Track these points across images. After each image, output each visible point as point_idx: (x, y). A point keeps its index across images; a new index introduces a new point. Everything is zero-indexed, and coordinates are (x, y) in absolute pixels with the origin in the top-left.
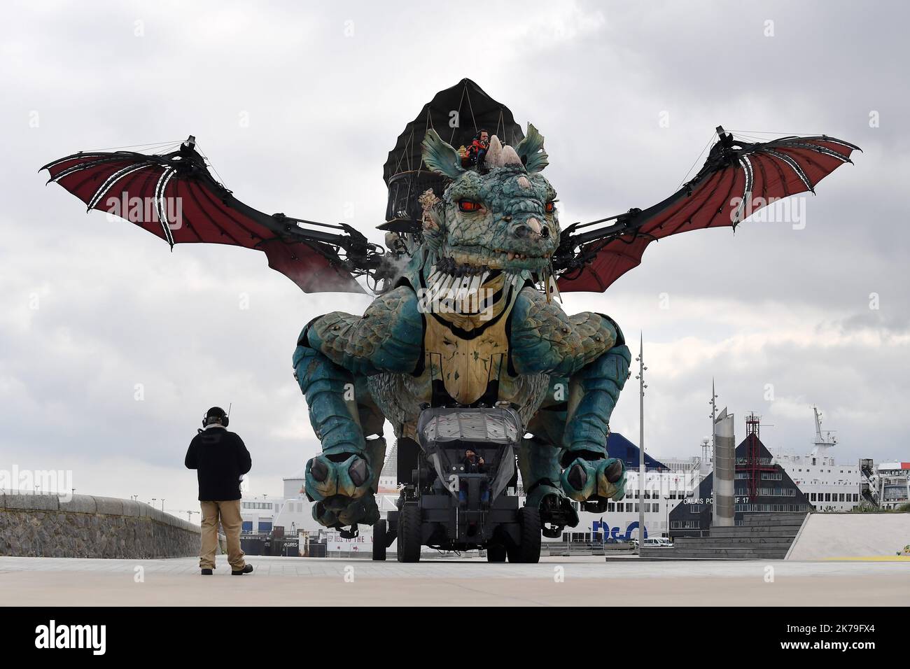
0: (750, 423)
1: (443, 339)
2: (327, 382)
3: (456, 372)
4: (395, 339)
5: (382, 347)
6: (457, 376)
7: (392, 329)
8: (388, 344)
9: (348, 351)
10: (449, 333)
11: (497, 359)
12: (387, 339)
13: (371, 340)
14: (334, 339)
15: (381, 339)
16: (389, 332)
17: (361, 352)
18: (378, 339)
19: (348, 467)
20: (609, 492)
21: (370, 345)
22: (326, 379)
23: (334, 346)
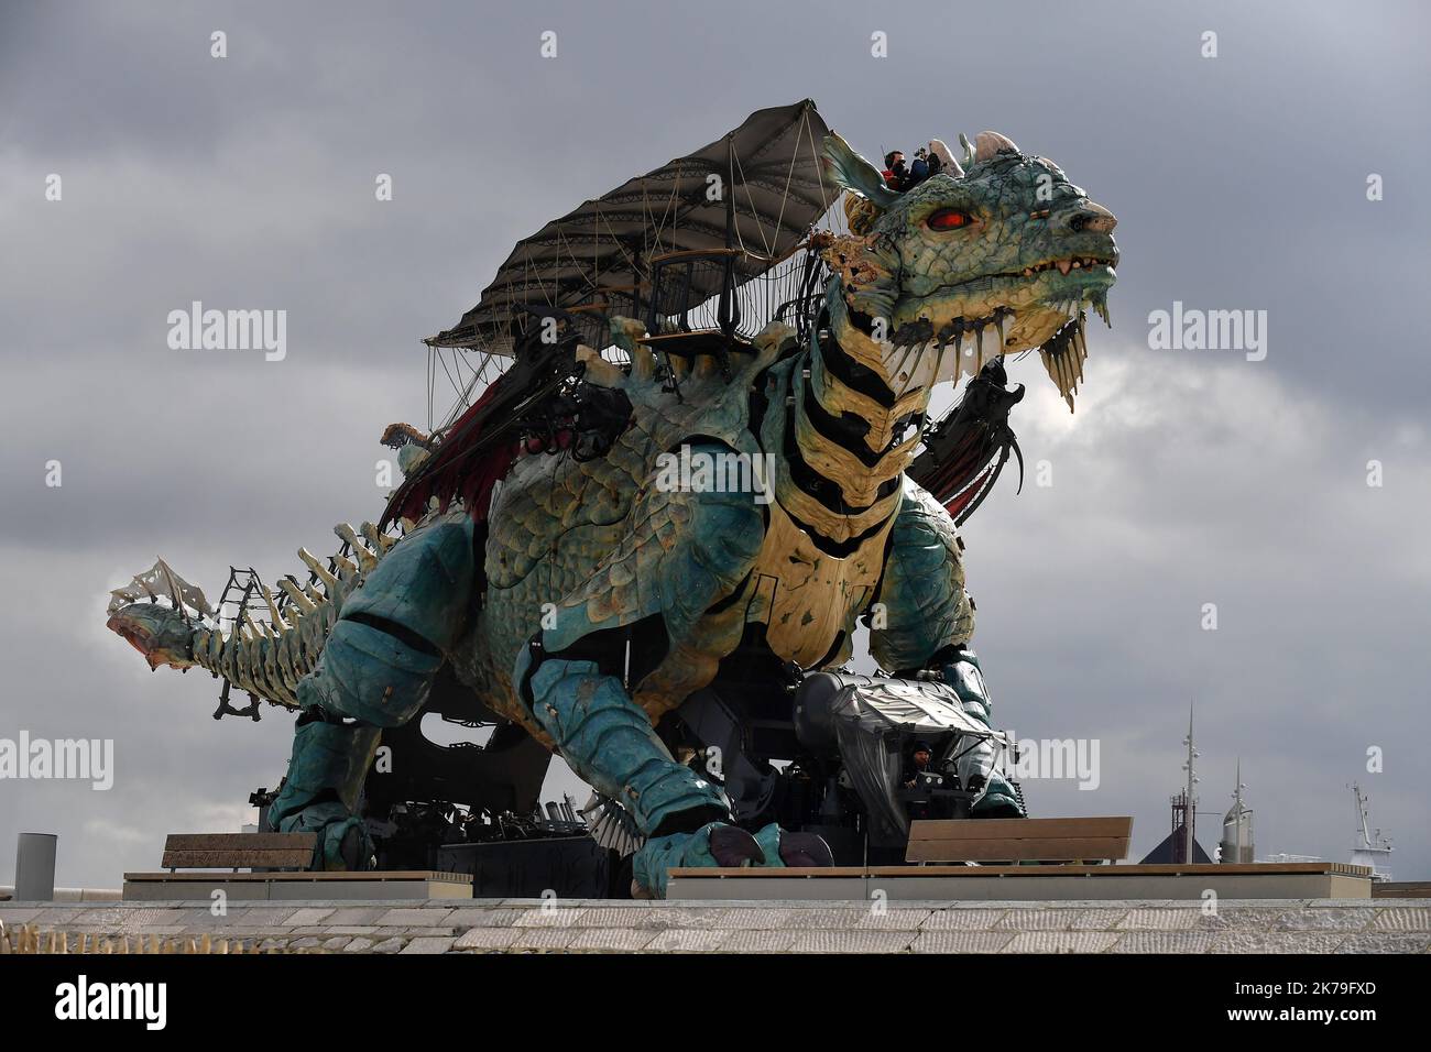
0: (1178, 807)
3: (808, 613)
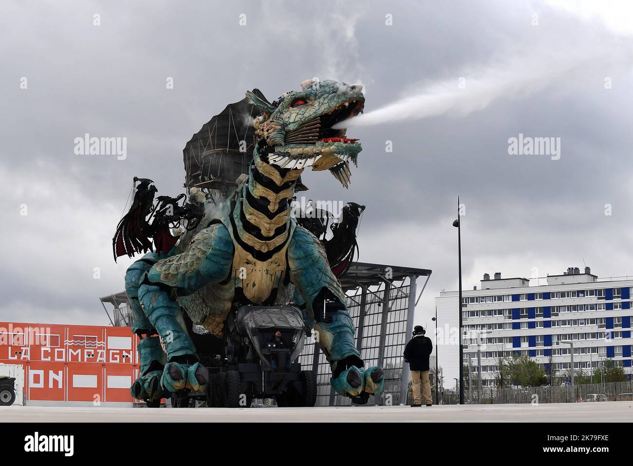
1: (246, 261)
2: (166, 308)
3: (254, 283)
4: (216, 249)
5: (207, 258)
6: (254, 285)
7: (213, 244)
8: (212, 254)
9: (182, 270)
10: (250, 257)
11: (279, 274)
12: (210, 250)
13: (199, 255)
14: (171, 266)
15: (206, 252)
16: (211, 246)
17: (192, 266)
18: (204, 252)
19: (194, 371)
20: (374, 389)
21: (198, 259)
22: (165, 307)
23: (171, 271)
